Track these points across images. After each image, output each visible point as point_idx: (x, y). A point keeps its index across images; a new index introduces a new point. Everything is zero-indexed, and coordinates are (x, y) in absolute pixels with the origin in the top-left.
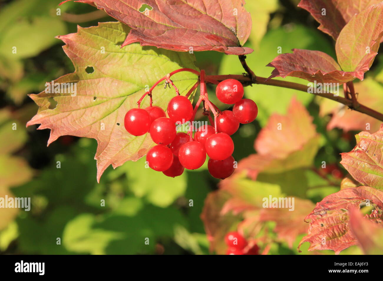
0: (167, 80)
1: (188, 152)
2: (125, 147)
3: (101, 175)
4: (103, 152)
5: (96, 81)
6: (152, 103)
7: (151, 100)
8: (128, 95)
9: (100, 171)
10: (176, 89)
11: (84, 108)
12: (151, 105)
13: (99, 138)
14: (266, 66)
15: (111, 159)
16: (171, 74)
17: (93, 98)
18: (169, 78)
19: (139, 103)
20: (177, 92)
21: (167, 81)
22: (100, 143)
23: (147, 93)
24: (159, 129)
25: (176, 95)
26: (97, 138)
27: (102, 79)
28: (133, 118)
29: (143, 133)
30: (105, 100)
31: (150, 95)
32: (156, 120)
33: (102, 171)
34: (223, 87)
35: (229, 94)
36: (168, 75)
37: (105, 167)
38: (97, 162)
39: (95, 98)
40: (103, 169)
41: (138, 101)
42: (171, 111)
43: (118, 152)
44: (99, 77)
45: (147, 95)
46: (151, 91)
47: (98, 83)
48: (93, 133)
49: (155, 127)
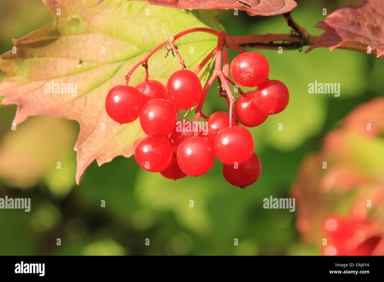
0: (169, 45)
1: (189, 151)
2: (117, 135)
3: (82, 173)
4: (87, 141)
5: (84, 37)
6: (148, 76)
7: (147, 72)
8: (125, 60)
9: (81, 167)
10: (181, 60)
11: (66, 76)
12: (147, 79)
13: (83, 120)
14: (314, 27)
15: (96, 150)
16: (176, 37)
17: (78, 62)
18: (173, 42)
19: (127, 78)
20: (181, 64)
21: (170, 47)
22: (83, 127)
23: (141, 63)
24: (151, 115)
25: (179, 68)
26: (81, 120)
27: (91, 36)
28: (117, 99)
29: (131, 119)
30: (94, 65)
31: (146, 66)
32: (149, 102)
33: (84, 167)
34: (240, 62)
35: (246, 74)
36: (172, 39)
37: (87, 162)
38: (78, 154)
39: (81, 62)
40: (85, 165)
41: (126, 75)
42: (170, 91)
43: (107, 141)
44: (87, 32)
45: (141, 65)
46: (146, 61)
47: (86, 41)
48: (74, 113)
49: (146, 112)
